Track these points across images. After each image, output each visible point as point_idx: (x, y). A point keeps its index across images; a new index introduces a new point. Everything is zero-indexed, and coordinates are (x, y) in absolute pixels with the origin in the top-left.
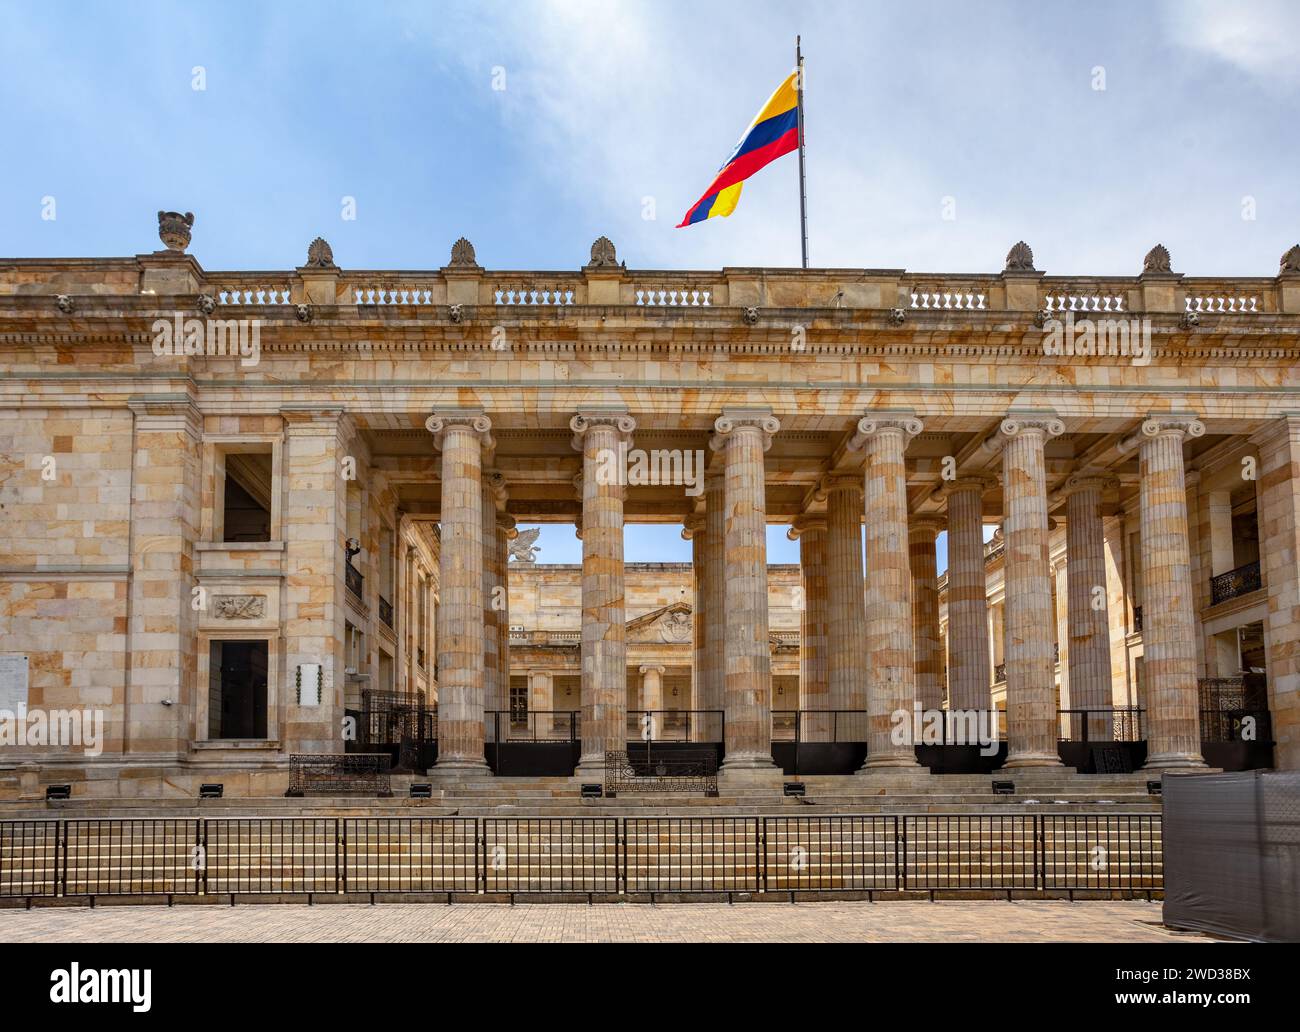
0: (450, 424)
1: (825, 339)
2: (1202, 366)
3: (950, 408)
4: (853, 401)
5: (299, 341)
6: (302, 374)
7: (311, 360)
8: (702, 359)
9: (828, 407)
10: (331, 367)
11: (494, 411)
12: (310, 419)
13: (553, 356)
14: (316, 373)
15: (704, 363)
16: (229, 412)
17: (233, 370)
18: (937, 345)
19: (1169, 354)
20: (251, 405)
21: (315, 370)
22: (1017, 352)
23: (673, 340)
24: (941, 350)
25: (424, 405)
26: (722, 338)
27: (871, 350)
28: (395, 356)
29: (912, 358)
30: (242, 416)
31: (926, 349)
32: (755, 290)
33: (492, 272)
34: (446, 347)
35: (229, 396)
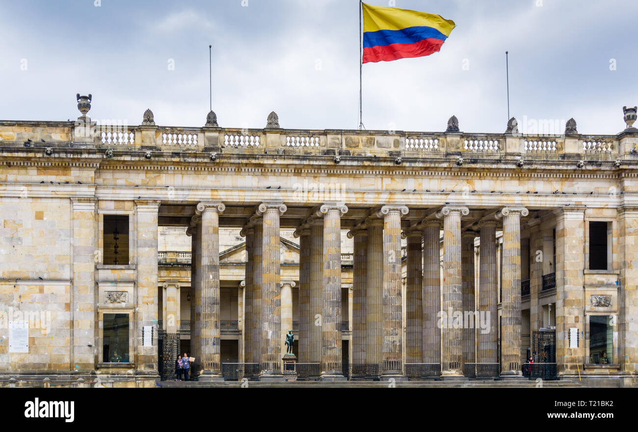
0: (208, 207)
1: (368, 168)
2: (528, 180)
3: (421, 201)
4: (379, 197)
5: (142, 165)
6: (142, 180)
7: (146, 173)
8: (316, 176)
9: (369, 200)
10: (155, 177)
11: (226, 200)
12: (147, 203)
13: (252, 174)
14: (148, 180)
15: (316, 177)
16: (110, 199)
17: (112, 178)
18: (415, 171)
19: (514, 175)
20: (120, 196)
21: (148, 178)
22: (449, 174)
23: (304, 168)
24: (417, 173)
25: (196, 197)
26: (324, 167)
27: (388, 173)
28: (183, 172)
29: (405, 177)
30: (115, 201)
31: (411, 173)
32: (338, 139)
33: (225, 129)
34: (206, 169)
35: (110, 191)
